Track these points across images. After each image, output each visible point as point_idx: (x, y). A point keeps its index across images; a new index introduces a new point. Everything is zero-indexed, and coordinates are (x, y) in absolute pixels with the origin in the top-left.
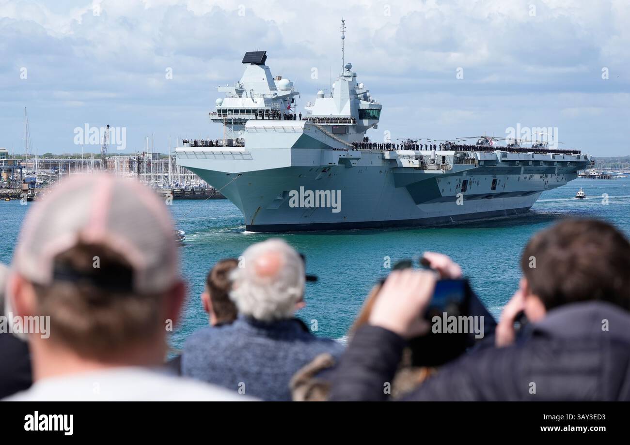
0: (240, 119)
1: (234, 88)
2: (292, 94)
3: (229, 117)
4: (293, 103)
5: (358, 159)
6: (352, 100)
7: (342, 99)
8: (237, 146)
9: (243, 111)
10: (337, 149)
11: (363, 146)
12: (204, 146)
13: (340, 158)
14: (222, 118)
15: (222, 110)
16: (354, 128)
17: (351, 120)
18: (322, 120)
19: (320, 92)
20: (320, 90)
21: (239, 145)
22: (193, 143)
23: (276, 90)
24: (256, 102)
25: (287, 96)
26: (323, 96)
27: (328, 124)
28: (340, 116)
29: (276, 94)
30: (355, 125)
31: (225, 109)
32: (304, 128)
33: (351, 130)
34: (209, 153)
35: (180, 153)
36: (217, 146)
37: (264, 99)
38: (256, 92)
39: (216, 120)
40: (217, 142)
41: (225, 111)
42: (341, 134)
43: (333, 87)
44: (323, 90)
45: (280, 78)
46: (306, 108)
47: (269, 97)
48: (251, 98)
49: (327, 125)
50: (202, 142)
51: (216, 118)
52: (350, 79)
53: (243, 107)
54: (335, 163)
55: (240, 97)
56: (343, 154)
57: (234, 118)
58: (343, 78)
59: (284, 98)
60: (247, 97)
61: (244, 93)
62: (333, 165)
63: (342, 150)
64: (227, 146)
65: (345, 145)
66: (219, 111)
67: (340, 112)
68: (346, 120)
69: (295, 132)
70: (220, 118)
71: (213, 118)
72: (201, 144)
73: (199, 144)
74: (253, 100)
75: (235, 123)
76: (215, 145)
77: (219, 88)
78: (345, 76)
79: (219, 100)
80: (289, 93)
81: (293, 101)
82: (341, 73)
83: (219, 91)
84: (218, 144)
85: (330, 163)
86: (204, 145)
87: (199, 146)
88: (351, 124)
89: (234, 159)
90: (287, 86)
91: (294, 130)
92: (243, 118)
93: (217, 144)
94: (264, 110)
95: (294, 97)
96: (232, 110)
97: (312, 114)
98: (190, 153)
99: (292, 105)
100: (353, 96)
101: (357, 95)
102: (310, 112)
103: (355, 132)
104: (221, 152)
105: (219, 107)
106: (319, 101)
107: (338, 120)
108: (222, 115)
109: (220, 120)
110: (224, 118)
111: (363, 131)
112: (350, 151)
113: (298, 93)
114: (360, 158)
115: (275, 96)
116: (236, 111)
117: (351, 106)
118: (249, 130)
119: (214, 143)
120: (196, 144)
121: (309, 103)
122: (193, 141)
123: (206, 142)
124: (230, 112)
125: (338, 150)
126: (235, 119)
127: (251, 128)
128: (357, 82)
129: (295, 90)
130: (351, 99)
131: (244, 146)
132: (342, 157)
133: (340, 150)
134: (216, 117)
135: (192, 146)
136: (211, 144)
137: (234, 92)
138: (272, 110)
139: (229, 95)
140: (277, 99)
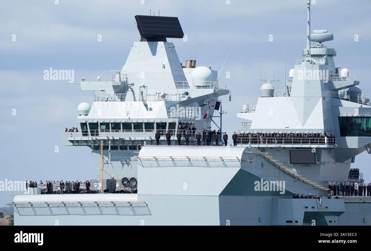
0: (122, 141)
1: (111, 84)
2: (216, 94)
3: (103, 136)
4: (218, 109)
5: (338, 214)
6: (327, 99)
7: (307, 98)
8: (122, 192)
9: (127, 126)
10: (300, 196)
11: (349, 190)
12: (64, 193)
13: (305, 212)
14: (90, 138)
15: (90, 124)
16: (330, 153)
17: (326, 138)
18: (270, 137)
19: (266, 86)
20: (266, 81)
21: (128, 189)
22: (46, 187)
23: (187, 86)
24: (151, 109)
25: (207, 96)
26: (271, 93)
27: (282, 146)
28: (305, 130)
29: (187, 94)
30: (331, 146)
31: (95, 122)
32: (242, 160)
33: (325, 157)
34: (73, 205)
35: (23, 206)
36: (89, 191)
37: (166, 102)
38: (151, 91)
39: (78, 141)
40: (88, 185)
41: (94, 126)
42: (307, 164)
43: (291, 76)
44: (271, 83)
45: (193, 64)
46: (239, 115)
47: (175, 99)
48: (142, 103)
49: (280, 148)
50: (62, 184)
51: (77, 139)
52: (322, 61)
53: (128, 118)
54: (297, 222)
55: (122, 99)
56: (312, 205)
57: (111, 138)
58: (310, 59)
59: (201, 101)
60: (135, 100)
61: (129, 94)
62: (294, 224)
63: (310, 197)
64: (106, 191)
65: (314, 188)
66: (83, 125)
67: (304, 123)
68: (315, 138)
69: (226, 166)
70: (85, 138)
71: (72, 139)
72: (59, 189)
73: (56, 188)
74: (146, 106)
75: (114, 148)
76: (82, 190)
77: (82, 83)
78: (313, 56)
79: (83, 106)
80: (210, 91)
81: (218, 106)
82: (306, 50)
83: (83, 89)
84: (91, 188)
85: (287, 222)
86: (64, 190)
87: (55, 193)
88: (325, 146)
89: (119, 214)
90: (208, 79)
91: (224, 163)
92: (127, 139)
93: (88, 189)
94: (166, 123)
95: (220, 98)
96: (107, 125)
97: (252, 128)
98: (40, 206)
99: (216, 113)
100: (328, 93)
101: (337, 90)
102: (247, 123)
103: (333, 161)
104: (96, 202)
105: (83, 119)
106: (263, 102)
107: (299, 137)
108: (89, 133)
109: (86, 141)
110: (94, 138)
111: (347, 159)
112: (323, 201)
113: (226, 92)
114: (343, 212)
115: (186, 98)
116: (116, 126)
117: (325, 111)
118: (145, 163)
119: (83, 187)
120: (49, 190)
121: (245, 107)
122: (45, 183)
123: (68, 184)
124: (104, 127)
125: (302, 197)
126: (114, 141)
127: (148, 160)
128: (336, 67)
129: (221, 86)
130: (324, 98)
131: (136, 192)
132: (310, 210)
133: (306, 198)
134: (79, 136)
135: (43, 192)
136: (76, 189)
137: (111, 92)
138: (180, 123)
139: (101, 95)
140: (188, 103)
